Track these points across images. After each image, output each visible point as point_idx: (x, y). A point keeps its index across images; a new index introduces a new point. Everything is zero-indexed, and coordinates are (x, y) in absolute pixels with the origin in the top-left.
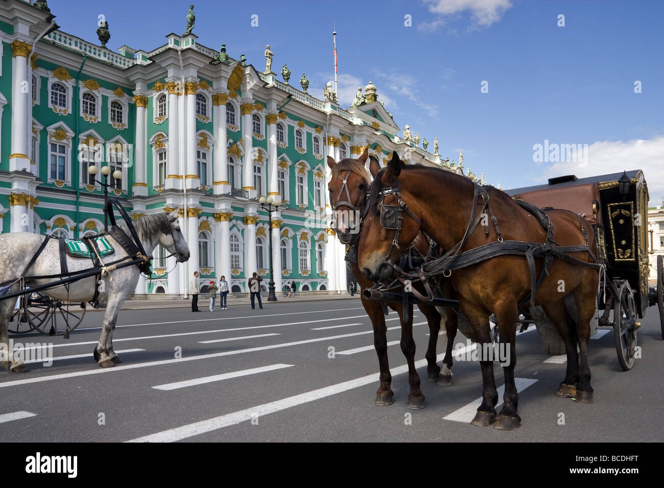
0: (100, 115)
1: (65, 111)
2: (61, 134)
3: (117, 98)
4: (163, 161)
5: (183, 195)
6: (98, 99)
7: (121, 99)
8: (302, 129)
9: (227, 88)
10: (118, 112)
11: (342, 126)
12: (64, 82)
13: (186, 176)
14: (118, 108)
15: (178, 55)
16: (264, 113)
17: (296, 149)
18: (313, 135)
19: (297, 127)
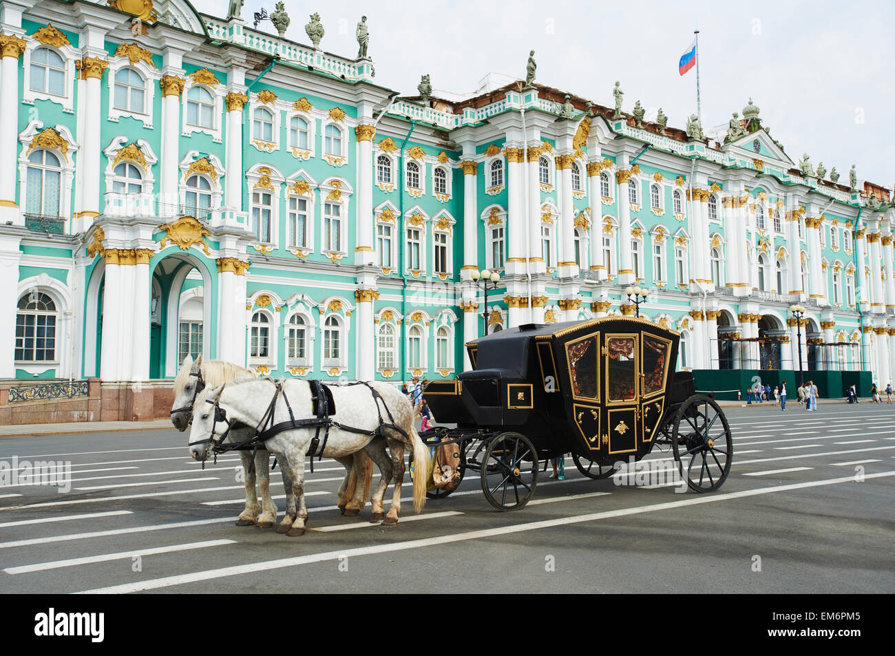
0: (424, 187)
1: (391, 187)
2: (388, 215)
3: (440, 165)
4: (498, 239)
5: (527, 281)
6: (421, 169)
7: (444, 165)
8: (658, 183)
9: (572, 147)
10: (441, 180)
11: (711, 173)
12: (389, 154)
13: (530, 259)
14: (441, 176)
15: (521, 117)
16: (613, 170)
17: (652, 210)
18: (674, 189)
19: (653, 182)
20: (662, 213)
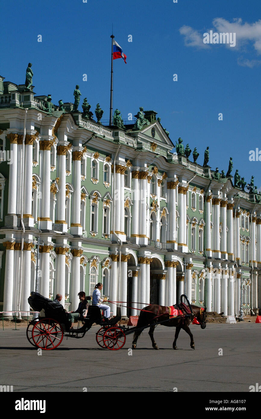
5: (22, 232)
8: (96, 159)
9: (52, 135)
11: (128, 153)
13: (23, 215)
16: (71, 150)
17: (92, 180)
18: (104, 164)
19: (93, 159)
20: (98, 182)
